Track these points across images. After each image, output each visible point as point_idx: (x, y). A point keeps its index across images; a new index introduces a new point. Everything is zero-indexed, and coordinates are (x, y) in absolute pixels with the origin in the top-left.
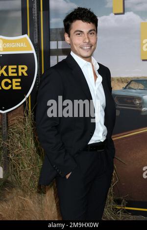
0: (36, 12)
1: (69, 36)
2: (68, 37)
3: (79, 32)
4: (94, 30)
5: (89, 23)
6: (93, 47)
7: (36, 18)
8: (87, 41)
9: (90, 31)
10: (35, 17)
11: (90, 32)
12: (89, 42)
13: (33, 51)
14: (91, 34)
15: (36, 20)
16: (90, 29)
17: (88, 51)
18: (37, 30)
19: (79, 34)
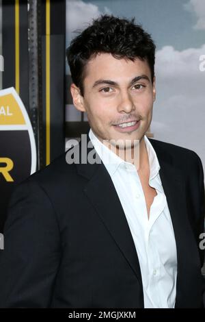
0: (35, 38)
1: (82, 94)
2: (79, 96)
3: (105, 85)
4: (145, 77)
5: (132, 60)
6: (142, 123)
7: (35, 51)
8: (128, 107)
9: (136, 80)
10: (32, 47)
11: (135, 83)
12: (133, 109)
13: (27, 126)
14: (137, 87)
15: (35, 55)
16: (134, 76)
17: (129, 133)
18: (36, 77)
19: (107, 90)
